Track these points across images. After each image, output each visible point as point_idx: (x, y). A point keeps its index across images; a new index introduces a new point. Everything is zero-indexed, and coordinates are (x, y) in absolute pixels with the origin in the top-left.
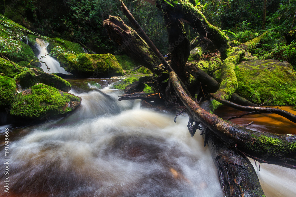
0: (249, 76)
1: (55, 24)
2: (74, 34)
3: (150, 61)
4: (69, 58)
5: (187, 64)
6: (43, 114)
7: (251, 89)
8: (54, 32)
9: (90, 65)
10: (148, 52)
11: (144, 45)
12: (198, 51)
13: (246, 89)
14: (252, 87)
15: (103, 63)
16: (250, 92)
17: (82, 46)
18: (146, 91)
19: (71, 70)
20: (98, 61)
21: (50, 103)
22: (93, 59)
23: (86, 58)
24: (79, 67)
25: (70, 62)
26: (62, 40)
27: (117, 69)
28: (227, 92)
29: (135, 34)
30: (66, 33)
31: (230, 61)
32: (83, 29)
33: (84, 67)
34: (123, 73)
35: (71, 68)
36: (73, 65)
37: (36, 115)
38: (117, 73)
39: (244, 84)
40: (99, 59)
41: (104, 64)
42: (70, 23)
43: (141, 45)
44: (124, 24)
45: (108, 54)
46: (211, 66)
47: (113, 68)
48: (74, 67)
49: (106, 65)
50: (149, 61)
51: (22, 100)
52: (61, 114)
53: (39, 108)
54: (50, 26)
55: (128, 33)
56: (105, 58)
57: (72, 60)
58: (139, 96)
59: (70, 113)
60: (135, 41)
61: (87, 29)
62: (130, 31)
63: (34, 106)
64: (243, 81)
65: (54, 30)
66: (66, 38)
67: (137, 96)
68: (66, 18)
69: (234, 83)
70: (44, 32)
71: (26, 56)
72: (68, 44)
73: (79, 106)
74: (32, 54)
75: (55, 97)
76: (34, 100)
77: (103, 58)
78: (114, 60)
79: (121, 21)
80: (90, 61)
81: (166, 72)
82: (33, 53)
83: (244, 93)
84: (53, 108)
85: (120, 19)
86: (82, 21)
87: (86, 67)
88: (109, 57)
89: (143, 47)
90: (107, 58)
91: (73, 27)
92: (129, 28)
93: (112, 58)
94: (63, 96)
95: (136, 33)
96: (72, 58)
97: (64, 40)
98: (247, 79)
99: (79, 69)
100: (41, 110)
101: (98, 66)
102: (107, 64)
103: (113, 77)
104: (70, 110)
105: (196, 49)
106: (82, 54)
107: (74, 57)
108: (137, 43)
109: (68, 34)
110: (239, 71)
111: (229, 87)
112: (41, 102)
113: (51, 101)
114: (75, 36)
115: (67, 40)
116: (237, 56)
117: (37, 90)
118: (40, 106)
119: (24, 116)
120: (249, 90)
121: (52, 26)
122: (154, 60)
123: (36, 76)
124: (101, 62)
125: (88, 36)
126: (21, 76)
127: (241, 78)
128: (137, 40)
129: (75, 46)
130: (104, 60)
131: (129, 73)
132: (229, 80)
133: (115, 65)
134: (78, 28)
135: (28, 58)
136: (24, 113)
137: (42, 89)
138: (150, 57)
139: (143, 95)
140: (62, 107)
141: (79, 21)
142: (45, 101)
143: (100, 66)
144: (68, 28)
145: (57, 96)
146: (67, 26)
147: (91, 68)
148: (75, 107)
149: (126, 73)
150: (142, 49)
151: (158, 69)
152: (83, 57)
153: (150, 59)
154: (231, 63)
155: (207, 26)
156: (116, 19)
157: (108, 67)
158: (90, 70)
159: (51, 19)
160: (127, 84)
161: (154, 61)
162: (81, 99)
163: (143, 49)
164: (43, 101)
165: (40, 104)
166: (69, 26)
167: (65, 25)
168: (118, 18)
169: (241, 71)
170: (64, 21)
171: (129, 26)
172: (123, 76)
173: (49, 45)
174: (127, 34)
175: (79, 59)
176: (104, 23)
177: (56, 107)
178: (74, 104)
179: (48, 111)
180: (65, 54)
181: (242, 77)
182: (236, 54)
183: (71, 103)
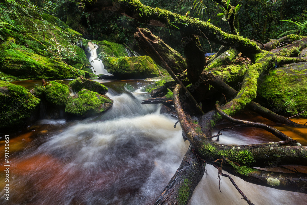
0: (287, 83)
1: (104, 27)
2: (119, 36)
3: (176, 67)
4: (111, 61)
5: (204, 73)
6: (84, 113)
7: (287, 98)
8: (102, 35)
9: (128, 67)
10: (174, 58)
11: (170, 52)
12: (229, 55)
13: (280, 97)
14: (288, 95)
15: (139, 65)
16: (284, 102)
17: (125, 47)
18: (168, 96)
19: (112, 72)
20: (135, 63)
21: (89, 105)
22: (131, 62)
23: (125, 61)
24: (119, 69)
25: (112, 65)
26: (109, 42)
27: (152, 70)
28: (239, 103)
29: (162, 43)
30: (112, 35)
31: (254, 69)
32: (127, 30)
33: (123, 69)
34: (158, 75)
35: (112, 70)
36: (114, 67)
37: (80, 113)
38: (152, 74)
39: (279, 92)
40: (136, 61)
41: (141, 66)
42: (116, 25)
43: (167, 52)
44: (152, 34)
45: (145, 56)
46: (243, 71)
47: (148, 70)
48: (115, 69)
49: (142, 67)
50: (174, 67)
51: (72, 102)
52: (97, 113)
53: (82, 108)
54: (100, 30)
55: (155, 42)
56: (141, 60)
57: (114, 63)
58: (160, 101)
59: (103, 113)
60: (161, 50)
61: (131, 30)
62: (157, 40)
63: (79, 107)
64: (278, 88)
65: (102, 33)
66: (112, 40)
67: (158, 101)
68: (113, 21)
69: (250, 93)
70: (94, 36)
71: (80, 59)
72: (114, 46)
73: (110, 107)
74: (85, 57)
75: (93, 100)
76: (79, 102)
77: (140, 61)
78: (150, 62)
79: (149, 32)
80: (128, 63)
81: (186, 79)
82: (85, 55)
83: (278, 102)
84: (91, 109)
85: (148, 31)
86: (126, 23)
87: (125, 69)
88: (146, 59)
89: (169, 54)
90: (144, 60)
91: (118, 30)
92: (156, 37)
93: (148, 60)
94: (99, 99)
95: (163, 41)
96: (114, 61)
97: (111, 42)
98: (284, 86)
99: (119, 71)
100: (83, 110)
101: (135, 68)
102: (143, 65)
103: (147, 79)
104: (103, 110)
105: (227, 53)
106: (122, 57)
107: (115, 61)
108: (164, 51)
109: (114, 36)
110: (275, 77)
111: (244, 97)
112: (84, 104)
113: (90, 103)
114: (119, 38)
115: (113, 42)
116: (264, 62)
117: (82, 95)
118: (83, 107)
119: (73, 113)
120: (284, 99)
121: (101, 29)
122: (180, 65)
123: (82, 83)
124: (137, 64)
125: (131, 36)
126: (73, 83)
127: (276, 85)
128: (163, 48)
129: (118, 47)
130: (141, 62)
131: (166, 73)
132: (247, 90)
133: (150, 66)
134: (122, 29)
135: (82, 60)
136: (73, 112)
137: (85, 94)
138: (175, 63)
139: (164, 100)
140: (97, 107)
141: (123, 23)
142: (86, 103)
143: (136, 68)
144: (114, 30)
145: (95, 98)
146: (113, 29)
147: (129, 70)
148: (108, 108)
149: (162, 74)
150: (167, 56)
151: (179, 76)
152: (123, 60)
153: (175, 65)
154: (254, 71)
155: (223, 37)
156: (145, 31)
157: (144, 69)
158: (128, 72)
159: (101, 24)
160: (157, 87)
161: (180, 67)
162: (113, 101)
163: (169, 56)
164: (85, 103)
165: (83, 105)
166: (115, 28)
167: (112, 28)
168: (147, 30)
169: (278, 77)
170: (111, 25)
171: (156, 36)
172: (158, 77)
173: (98, 48)
174: (154, 44)
175: (119, 62)
176: (135, 35)
177: (93, 108)
178: (107, 105)
179: (88, 111)
180: (108, 58)
181: (278, 84)
182: (264, 60)
183: (104, 105)
